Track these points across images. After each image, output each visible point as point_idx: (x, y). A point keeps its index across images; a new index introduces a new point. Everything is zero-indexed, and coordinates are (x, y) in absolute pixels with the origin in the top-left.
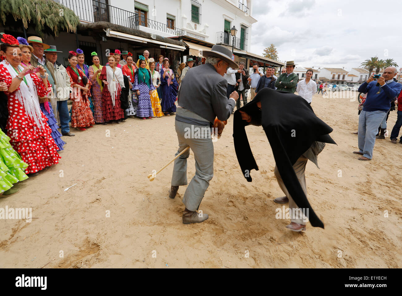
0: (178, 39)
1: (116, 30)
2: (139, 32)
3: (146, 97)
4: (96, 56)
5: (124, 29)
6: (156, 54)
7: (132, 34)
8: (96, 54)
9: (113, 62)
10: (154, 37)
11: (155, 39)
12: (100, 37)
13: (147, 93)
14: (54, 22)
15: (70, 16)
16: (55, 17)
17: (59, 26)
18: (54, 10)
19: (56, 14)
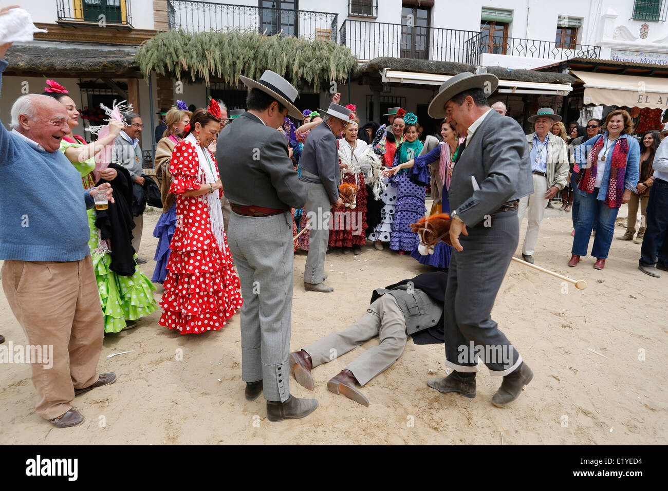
1: (400, 69)
12: (381, 85)
13: (415, 196)
14: (314, 70)
15: (340, 58)
16: (317, 63)
17: (321, 75)
18: (318, 53)
19: (319, 59)
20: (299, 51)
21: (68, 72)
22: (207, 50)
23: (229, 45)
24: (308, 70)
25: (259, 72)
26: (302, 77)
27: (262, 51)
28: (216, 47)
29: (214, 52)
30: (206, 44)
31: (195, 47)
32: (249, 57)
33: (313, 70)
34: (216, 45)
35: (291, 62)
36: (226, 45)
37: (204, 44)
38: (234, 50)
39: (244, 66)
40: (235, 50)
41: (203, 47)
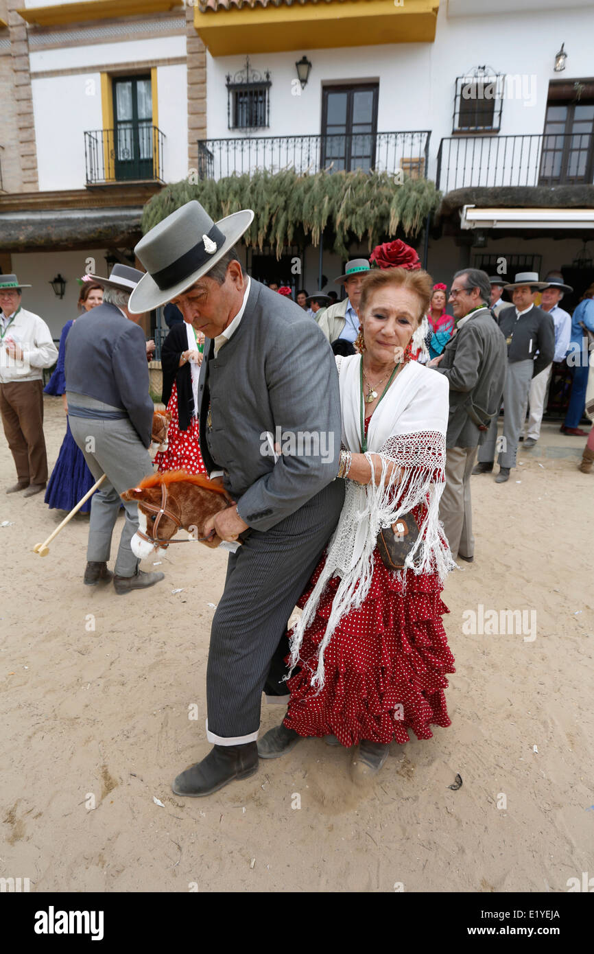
12: (470, 234)
14: (368, 219)
15: (409, 197)
16: (372, 207)
17: (379, 225)
18: (375, 192)
19: (377, 201)
20: (349, 191)
21: (65, 243)
22: (224, 201)
23: (252, 191)
24: (358, 218)
25: (292, 226)
26: (350, 232)
27: (295, 196)
28: (235, 196)
29: (232, 203)
30: (223, 193)
31: (209, 199)
32: (278, 206)
33: (365, 218)
34: (235, 194)
35: (336, 209)
36: (248, 192)
37: (221, 193)
38: (257, 199)
39: (271, 219)
40: (260, 198)
41: (219, 199)
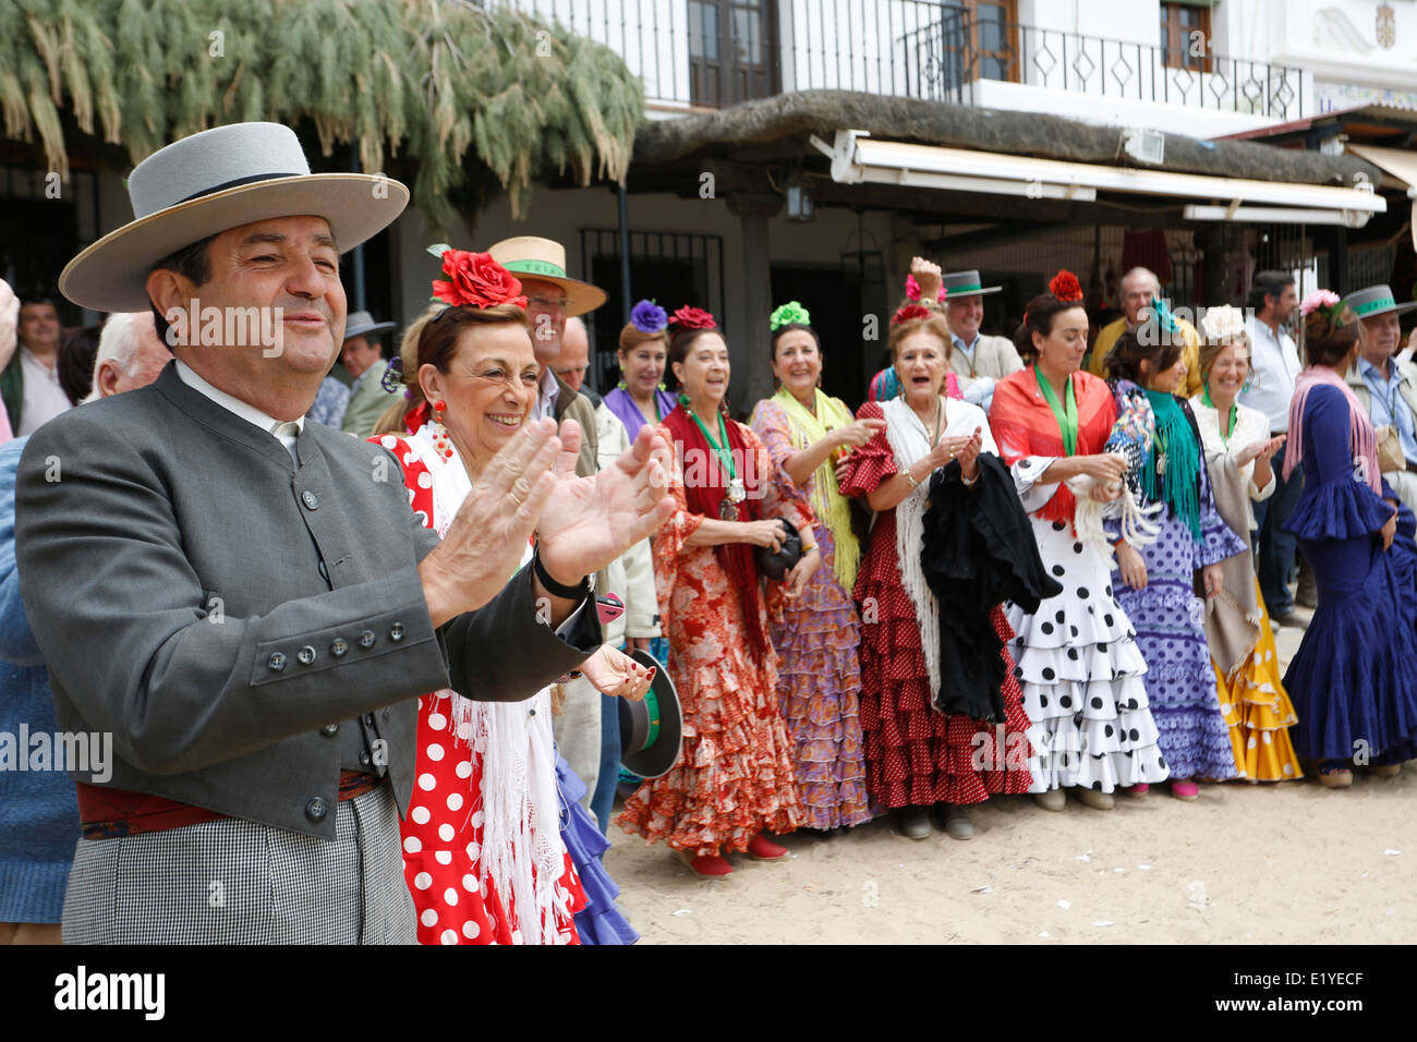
0: (1308, 136)
1: (893, 133)
2: (1043, 130)
3: (1169, 619)
4: (801, 327)
5: (947, 121)
6: (1103, 270)
7: (999, 145)
8: (804, 316)
9: (931, 362)
10: (1148, 149)
11: (1159, 161)
12: (771, 191)
13: (1177, 582)
14: (519, 130)
16: (526, 101)
19: (533, 85)
22: (39, 15)
33: (512, 129)
39: (218, 97)
